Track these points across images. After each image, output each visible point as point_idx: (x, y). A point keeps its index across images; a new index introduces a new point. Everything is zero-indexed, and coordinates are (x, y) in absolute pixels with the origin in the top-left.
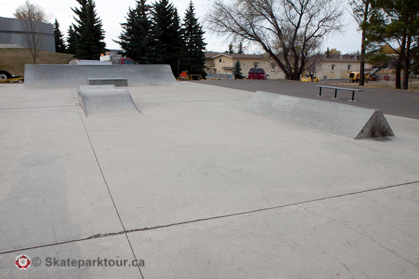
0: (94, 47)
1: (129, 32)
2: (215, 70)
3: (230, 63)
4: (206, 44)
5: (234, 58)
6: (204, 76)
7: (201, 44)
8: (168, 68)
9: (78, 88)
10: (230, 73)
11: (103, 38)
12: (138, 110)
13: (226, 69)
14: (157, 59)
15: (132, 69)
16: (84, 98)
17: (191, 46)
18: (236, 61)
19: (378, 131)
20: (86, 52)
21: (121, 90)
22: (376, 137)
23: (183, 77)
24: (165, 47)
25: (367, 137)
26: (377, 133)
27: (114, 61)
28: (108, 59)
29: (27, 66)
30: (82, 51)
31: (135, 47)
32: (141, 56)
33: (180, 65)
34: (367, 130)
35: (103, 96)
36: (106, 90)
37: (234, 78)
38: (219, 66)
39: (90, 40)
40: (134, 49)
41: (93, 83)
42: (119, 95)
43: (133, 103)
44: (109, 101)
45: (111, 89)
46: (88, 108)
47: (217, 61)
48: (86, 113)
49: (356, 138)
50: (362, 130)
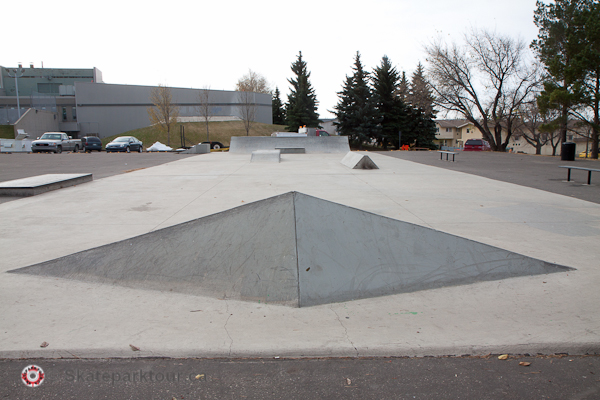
1: (346, 102)
2: (462, 142)
7: (431, 112)
8: (345, 139)
11: (316, 109)
16: (253, 155)
19: (366, 165)
25: (360, 168)
26: (366, 167)
28: (304, 132)
29: (233, 138)
30: (294, 123)
31: (350, 118)
35: (264, 154)
38: (466, 137)
39: (302, 111)
43: (279, 158)
47: (463, 132)
50: (357, 165)
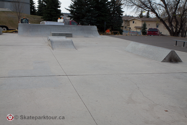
0: (54, 12)
2: (130, 28)
3: (140, 24)
4: (123, 12)
5: (142, 21)
6: (121, 32)
7: (120, 12)
8: (95, 28)
9: (48, 37)
10: (139, 31)
12: (75, 48)
13: (137, 28)
14: (92, 21)
15: (75, 28)
16: (52, 42)
17: (114, 13)
18: (143, 23)
19: (173, 59)
20: (49, 15)
21: (69, 39)
22: (172, 62)
23: (108, 33)
24: (97, 13)
25: (167, 62)
26: (172, 60)
27: (66, 22)
28: (62, 21)
29: (19, 24)
30: (46, 15)
31: (79, 13)
32: (82, 18)
33: (106, 25)
34: (167, 58)
35: (60, 42)
36: (61, 39)
37: (142, 34)
38: (132, 26)
39: (51, 8)
40: (78, 14)
41: (54, 35)
42: (67, 42)
43: (74, 45)
44: (63, 44)
45: (64, 38)
46: (53, 47)
47: (131, 23)
48: (53, 49)
49: (162, 62)
50: (165, 59)
